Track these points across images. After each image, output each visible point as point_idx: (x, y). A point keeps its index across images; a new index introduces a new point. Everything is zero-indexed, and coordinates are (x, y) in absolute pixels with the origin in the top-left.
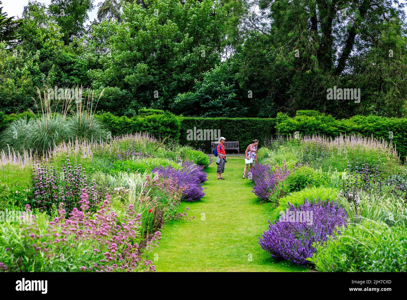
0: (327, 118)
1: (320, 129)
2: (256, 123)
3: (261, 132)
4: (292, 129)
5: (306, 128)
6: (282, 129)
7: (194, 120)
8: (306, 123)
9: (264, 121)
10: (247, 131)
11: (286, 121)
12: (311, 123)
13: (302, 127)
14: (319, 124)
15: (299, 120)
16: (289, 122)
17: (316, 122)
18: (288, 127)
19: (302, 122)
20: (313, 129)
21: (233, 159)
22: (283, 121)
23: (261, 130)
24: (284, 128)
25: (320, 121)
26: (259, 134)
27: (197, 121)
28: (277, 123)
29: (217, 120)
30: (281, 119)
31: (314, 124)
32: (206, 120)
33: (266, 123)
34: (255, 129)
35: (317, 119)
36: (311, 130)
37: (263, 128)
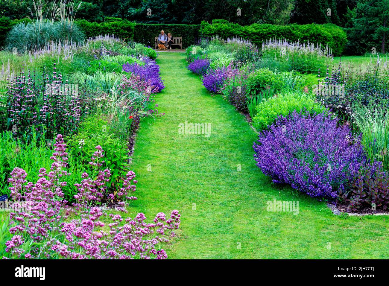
0: (235, 25)
1: (230, 33)
2: (184, 28)
3: (187, 34)
4: (212, 33)
5: (221, 32)
6: (205, 33)
7: (142, 26)
8: (221, 29)
9: (189, 26)
10: (178, 33)
11: (208, 27)
12: (224, 29)
13: (218, 31)
14: (230, 29)
15: (216, 26)
16: (209, 28)
17: (228, 28)
18: (209, 31)
19: (218, 28)
20: (226, 32)
21: (170, 53)
22: (205, 27)
23: (187, 32)
24: (206, 32)
25: (230, 27)
26: (186, 35)
27: (144, 26)
28: (201, 28)
29: (158, 26)
30: (204, 26)
31: (226, 29)
32: (150, 26)
33: (191, 28)
34: (184, 32)
35: (229, 26)
36: (224, 33)
37: (189, 31)
